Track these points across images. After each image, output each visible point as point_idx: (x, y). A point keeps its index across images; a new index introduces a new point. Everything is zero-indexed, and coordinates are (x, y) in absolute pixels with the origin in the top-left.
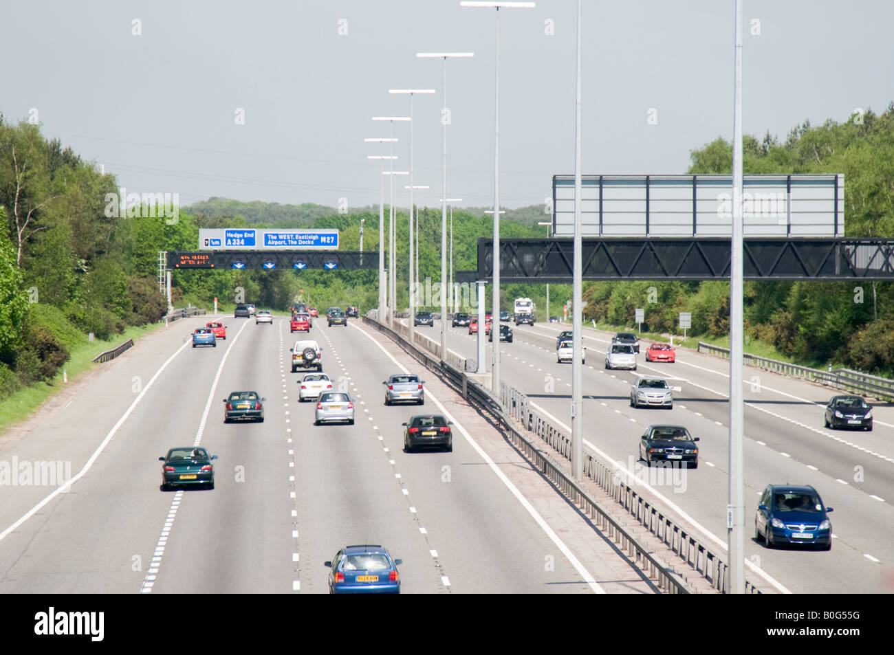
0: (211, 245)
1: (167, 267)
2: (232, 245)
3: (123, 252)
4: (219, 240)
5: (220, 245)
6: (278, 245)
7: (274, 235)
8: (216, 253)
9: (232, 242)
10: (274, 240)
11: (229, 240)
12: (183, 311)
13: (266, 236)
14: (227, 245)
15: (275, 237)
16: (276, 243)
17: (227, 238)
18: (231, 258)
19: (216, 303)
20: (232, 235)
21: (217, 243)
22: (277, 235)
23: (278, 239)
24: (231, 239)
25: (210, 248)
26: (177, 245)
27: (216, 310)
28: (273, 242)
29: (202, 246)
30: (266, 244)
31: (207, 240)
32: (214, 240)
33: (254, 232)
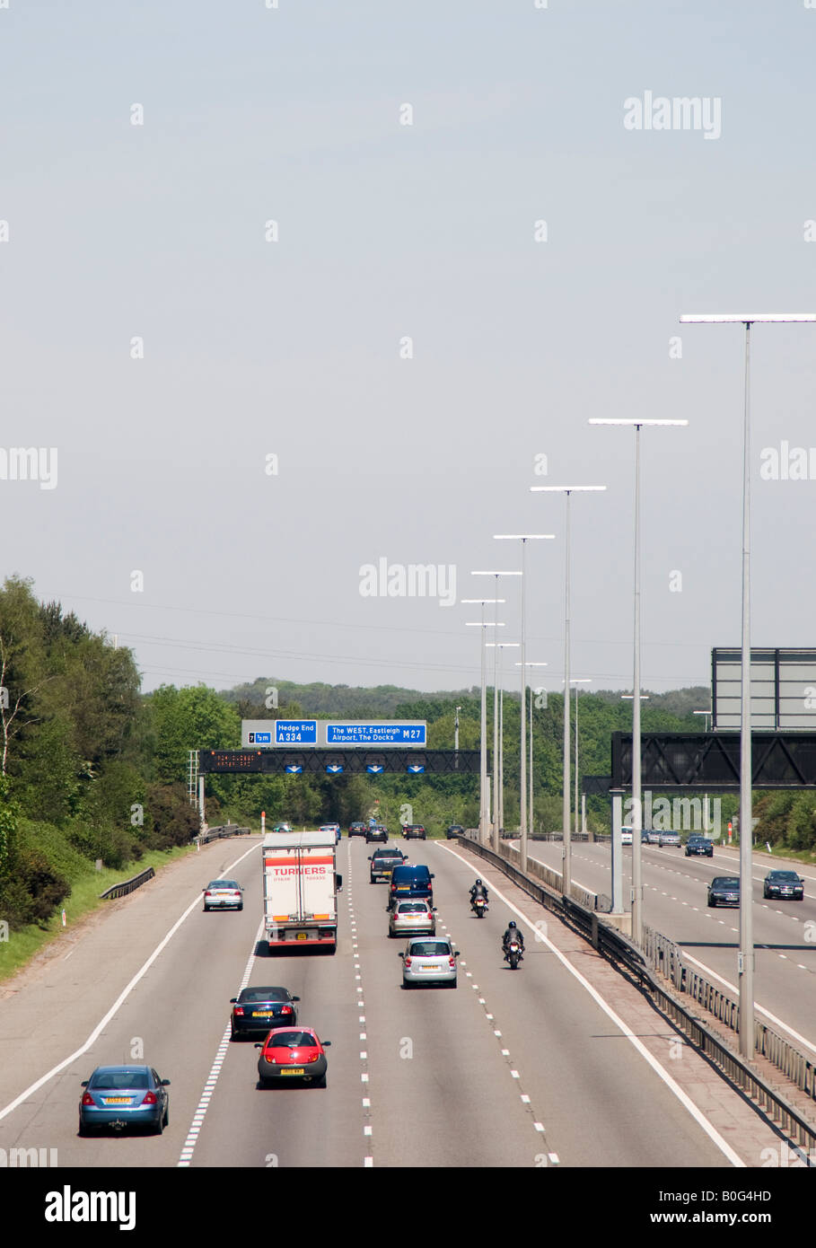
0: (258, 741)
1: (199, 771)
2: (285, 741)
3: (141, 751)
4: (268, 735)
5: (269, 741)
6: (346, 741)
7: (340, 727)
8: (264, 751)
9: (285, 737)
10: (340, 734)
11: (281, 735)
12: (220, 830)
13: (330, 728)
14: (278, 741)
15: (342, 731)
16: (344, 738)
17: (279, 732)
18: (284, 759)
19: (263, 818)
20: (285, 728)
21: (265, 738)
22: (345, 728)
23: (346, 734)
24: (285, 733)
25: (255, 745)
26: (214, 741)
27: (263, 828)
28: (339, 738)
29: (245, 743)
30: (330, 740)
31: (253, 734)
32: (262, 735)
33: (314, 723)
